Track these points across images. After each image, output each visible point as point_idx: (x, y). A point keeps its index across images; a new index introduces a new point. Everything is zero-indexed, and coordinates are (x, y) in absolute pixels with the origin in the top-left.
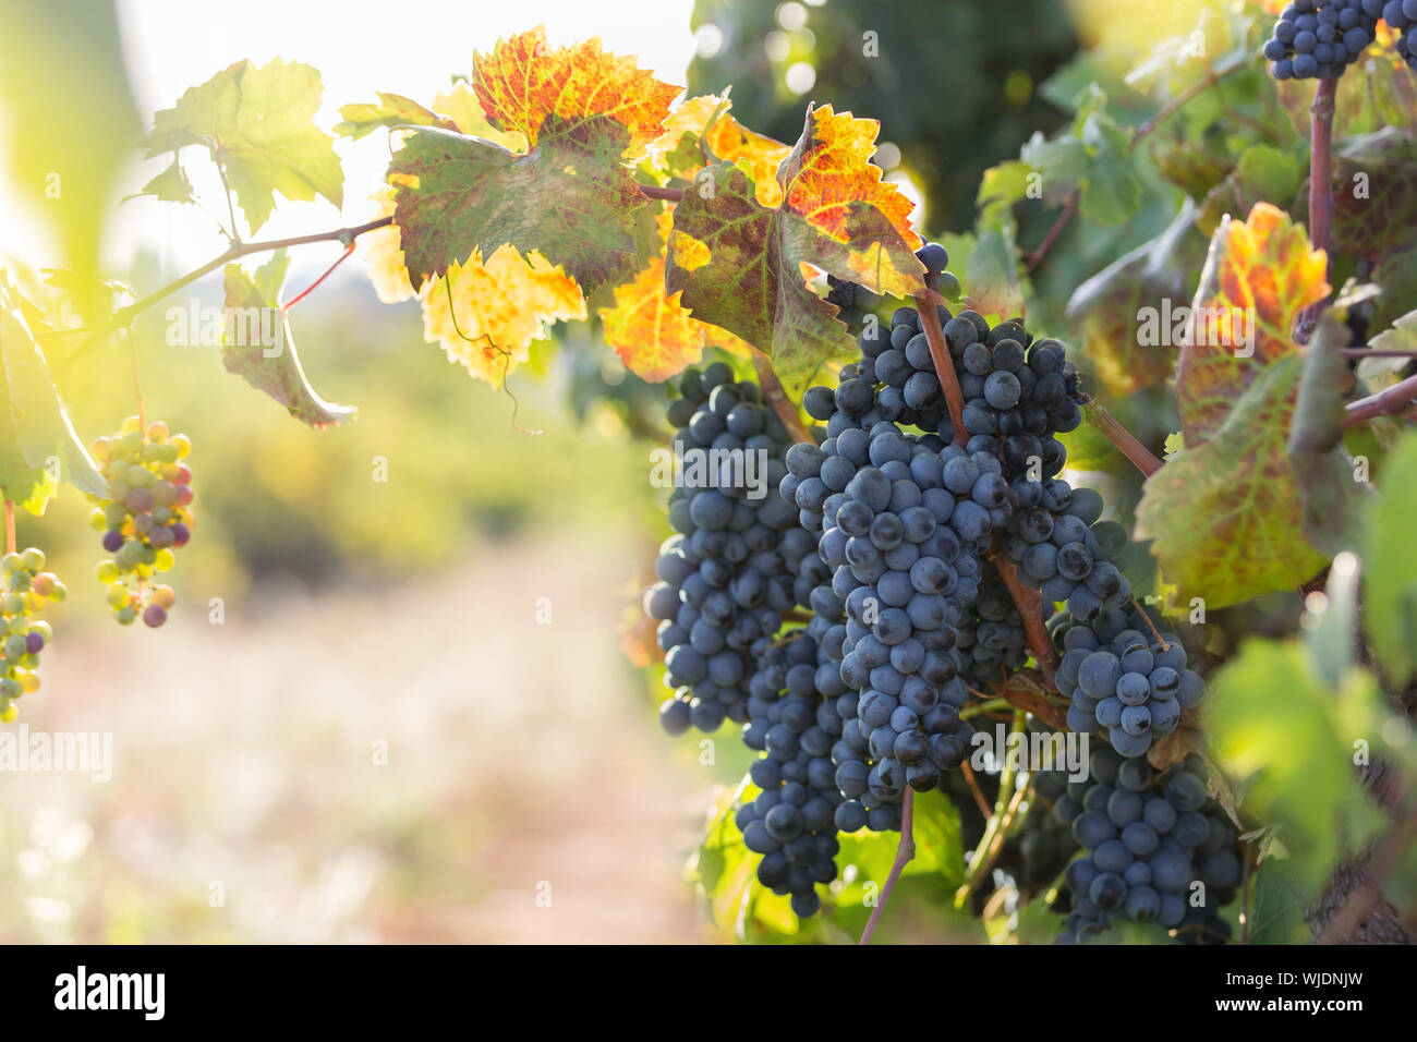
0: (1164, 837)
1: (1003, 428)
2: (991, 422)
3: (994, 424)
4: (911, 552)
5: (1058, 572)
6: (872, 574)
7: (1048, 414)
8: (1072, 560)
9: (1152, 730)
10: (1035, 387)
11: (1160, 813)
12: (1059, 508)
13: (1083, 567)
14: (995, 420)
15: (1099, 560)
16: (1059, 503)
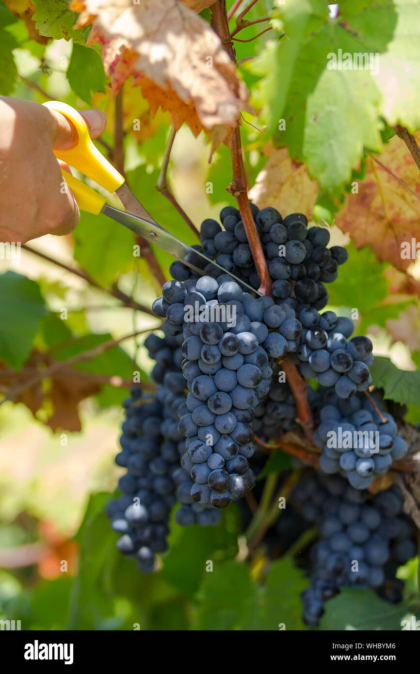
0: (373, 532)
1: (295, 275)
2: (287, 272)
3: (289, 273)
4: (240, 359)
5: (331, 367)
6: (213, 369)
7: (320, 268)
8: (341, 359)
9: (375, 473)
10: (312, 252)
11: (372, 518)
12: (330, 328)
13: (348, 364)
14: (289, 271)
15: (357, 360)
16: (330, 325)
